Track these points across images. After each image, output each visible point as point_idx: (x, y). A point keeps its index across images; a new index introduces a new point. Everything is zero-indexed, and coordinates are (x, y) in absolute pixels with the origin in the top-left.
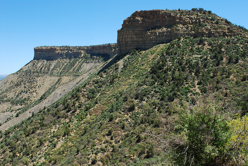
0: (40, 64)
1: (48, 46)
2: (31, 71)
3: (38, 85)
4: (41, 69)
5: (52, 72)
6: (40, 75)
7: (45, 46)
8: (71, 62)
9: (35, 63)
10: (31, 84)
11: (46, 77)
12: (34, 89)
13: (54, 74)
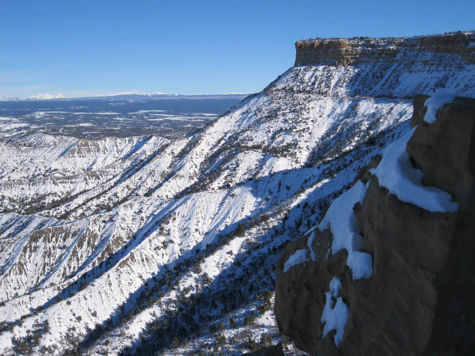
0: (309, 74)
1: (325, 39)
2: (293, 89)
3: (310, 118)
4: (314, 84)
5: (336, 91)
6: (313, 96)
7: (317, 39)
8: (375, 70)
9: (300, 74)
10: (298, 115)
11: (325, 102)
12: (303, 126)
13: (340, 95)
